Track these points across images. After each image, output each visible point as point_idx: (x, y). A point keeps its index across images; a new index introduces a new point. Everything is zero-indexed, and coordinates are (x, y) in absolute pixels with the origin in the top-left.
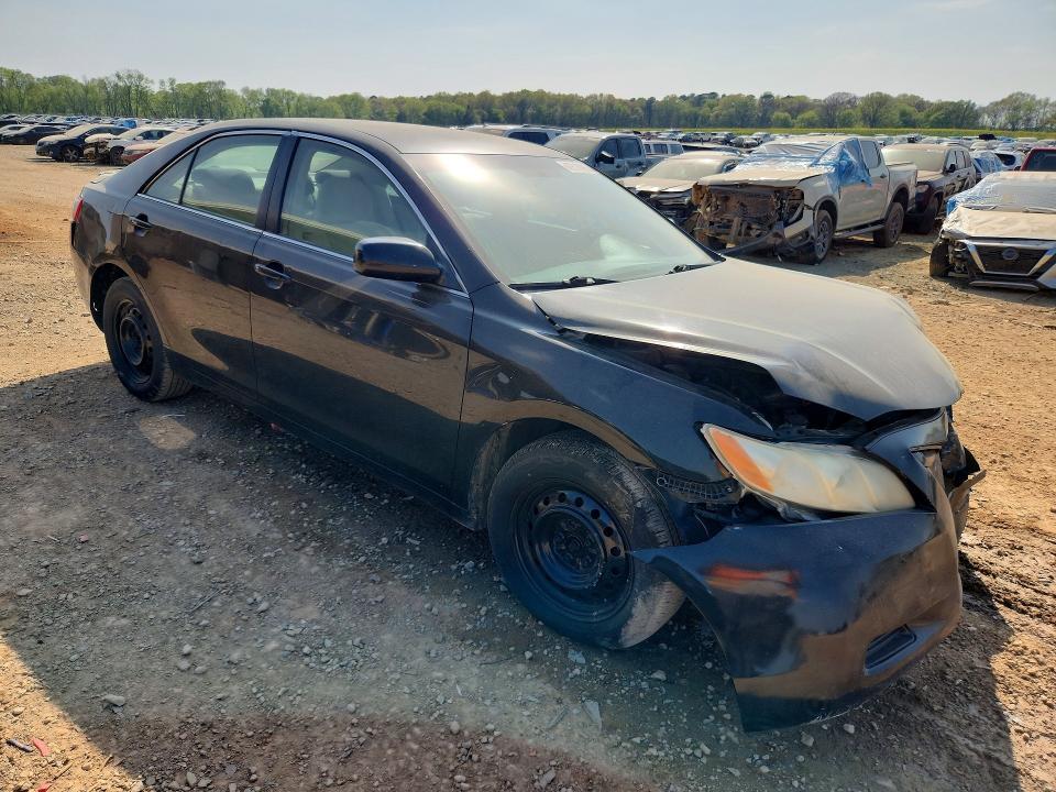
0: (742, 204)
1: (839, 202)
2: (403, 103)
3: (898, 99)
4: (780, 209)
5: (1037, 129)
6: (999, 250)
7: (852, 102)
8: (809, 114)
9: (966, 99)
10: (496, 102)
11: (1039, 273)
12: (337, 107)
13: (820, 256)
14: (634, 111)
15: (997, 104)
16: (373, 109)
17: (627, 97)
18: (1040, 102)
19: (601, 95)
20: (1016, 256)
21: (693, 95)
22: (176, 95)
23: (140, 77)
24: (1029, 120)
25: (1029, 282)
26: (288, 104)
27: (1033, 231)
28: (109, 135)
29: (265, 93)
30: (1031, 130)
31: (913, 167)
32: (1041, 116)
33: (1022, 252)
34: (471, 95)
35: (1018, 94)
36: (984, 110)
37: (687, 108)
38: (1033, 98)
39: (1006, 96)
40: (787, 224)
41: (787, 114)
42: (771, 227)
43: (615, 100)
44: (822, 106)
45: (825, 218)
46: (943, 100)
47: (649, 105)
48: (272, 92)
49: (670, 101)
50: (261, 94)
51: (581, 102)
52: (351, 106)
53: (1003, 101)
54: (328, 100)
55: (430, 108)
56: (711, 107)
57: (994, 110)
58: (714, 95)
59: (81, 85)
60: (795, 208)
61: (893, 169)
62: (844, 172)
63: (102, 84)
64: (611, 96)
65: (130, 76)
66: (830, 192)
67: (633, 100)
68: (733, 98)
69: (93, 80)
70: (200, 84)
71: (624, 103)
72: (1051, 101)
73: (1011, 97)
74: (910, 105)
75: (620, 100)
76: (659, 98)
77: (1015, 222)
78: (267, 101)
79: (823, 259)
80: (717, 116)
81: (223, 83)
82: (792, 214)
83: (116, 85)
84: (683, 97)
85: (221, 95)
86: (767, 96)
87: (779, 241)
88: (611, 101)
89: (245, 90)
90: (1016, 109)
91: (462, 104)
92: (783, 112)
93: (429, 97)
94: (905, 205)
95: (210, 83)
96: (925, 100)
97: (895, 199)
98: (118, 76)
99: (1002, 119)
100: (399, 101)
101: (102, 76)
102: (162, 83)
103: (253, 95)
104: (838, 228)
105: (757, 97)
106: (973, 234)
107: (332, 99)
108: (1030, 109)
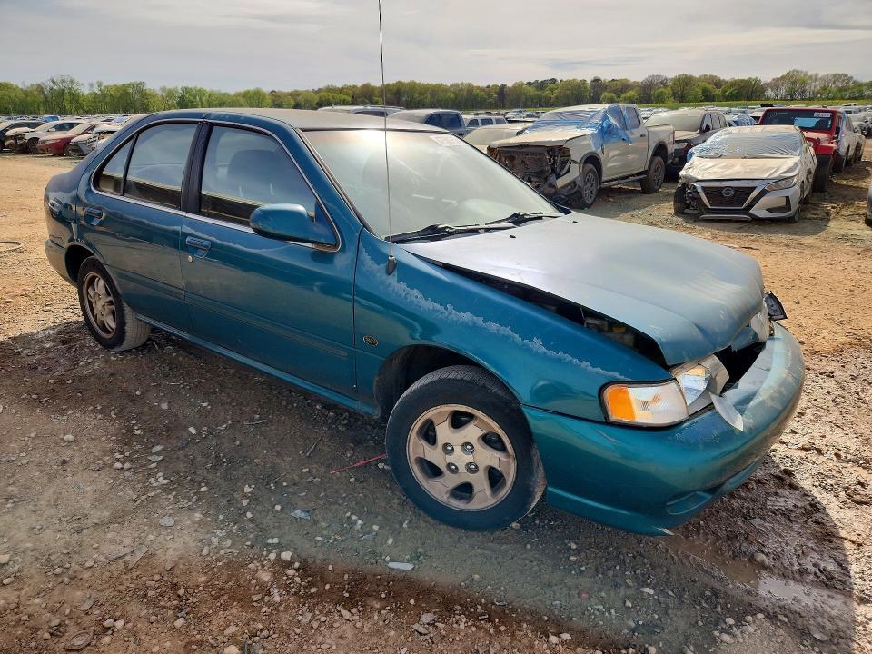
0: (523, 162)
1: (602, 158)
2: (298, 95)
3: (700, 79)
4: (553, 164)
5: (810, 99)
6: (720, 189)
7: (664, 83)
8: (631, 93)
9: (753, 77)
10: (376, 92)
11: (751, 206)
12: (242, 100)
13: (589, 201)
14: (490, 96)
15: (778, 80)
16: (274, 101)
17: (483, 84)
18: (811, 77)
19: (462, 84)
20: (732, 192)
21: (537, 81)
22: (104, 95)
23: (72, 82)
24: (803, 92)
25: (744, 214)
26: (200, 99)
27: (745, 172)
28: (27, 129)
29: (180, 91)
30: (806, 99)
31: (671, 127)
32: (813, 88)
33: (737, 190)
34: (354, 87)
35: (794, 71)
36: (768, 85)
37: (532, 91)
38: (806, 74)
39: (785, 73)
40: (558, 176)
41: (613, 94)
42: (546, 179)
43: (473, 87)
44: (641, 87)
45: (591, 171)
46: (736, 78)
47: (502, 90)
48: (186, 90)
49: (518, 87)
50: (177, 92)
51: (446, 90)
52: (255, 99)
53: (783, 78)
54: (235, 96)
55: (321, 98)
56: (552, 90)
57: (776, 84)
58: (553, 81)
59: (22, 90)
60: (564, 163)
61: (652, 129)
62: (606, 132)
63: (40, 89)
64: (470, 84)
65: (63, 81)
66: (594, 149)
67: (488, 87)
68: (569, 82)
69: (32, 85)
70: (124, 85)
71: (482, 89)
72: (820, 76)
73: (788, 74)
74: (709, 83)
75: (478, 88)
76: (510, 85)
77: (733, 166)
78: (182, 98)
79: (592, 204)
80: (557, 98)
81: (144, 84)
82: (562, 168)
83: (52, 89)
84: (529, 84)
85: (143, 94)
86: (596, 80)
87: (553, 190)
88: (470, 89)
89: (163, 89)
90: (794, 83)
91: (347, 94)
92: (610, 92)
93: (320, 90)
94: (665, 159)
95: (133, 84)
96: (722, 78)
97: (656, 154)
98: (53, 81)
99: (783, 92)
100: (295, 94)
101: (39, 82)
102: (91, 85)
103: (170, 93)
104: (604, 178)
105: (589, 81)
106: (700, 178)
107: (238, 95)
108: (804, 83)
